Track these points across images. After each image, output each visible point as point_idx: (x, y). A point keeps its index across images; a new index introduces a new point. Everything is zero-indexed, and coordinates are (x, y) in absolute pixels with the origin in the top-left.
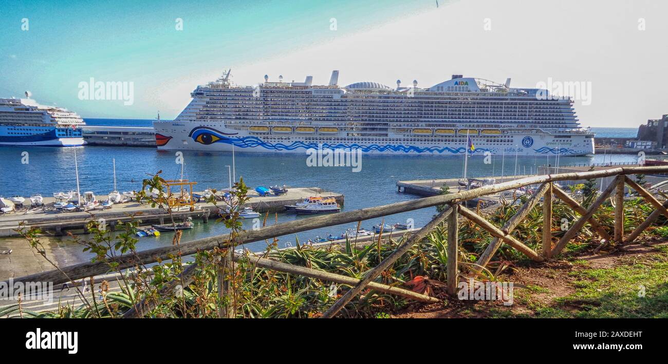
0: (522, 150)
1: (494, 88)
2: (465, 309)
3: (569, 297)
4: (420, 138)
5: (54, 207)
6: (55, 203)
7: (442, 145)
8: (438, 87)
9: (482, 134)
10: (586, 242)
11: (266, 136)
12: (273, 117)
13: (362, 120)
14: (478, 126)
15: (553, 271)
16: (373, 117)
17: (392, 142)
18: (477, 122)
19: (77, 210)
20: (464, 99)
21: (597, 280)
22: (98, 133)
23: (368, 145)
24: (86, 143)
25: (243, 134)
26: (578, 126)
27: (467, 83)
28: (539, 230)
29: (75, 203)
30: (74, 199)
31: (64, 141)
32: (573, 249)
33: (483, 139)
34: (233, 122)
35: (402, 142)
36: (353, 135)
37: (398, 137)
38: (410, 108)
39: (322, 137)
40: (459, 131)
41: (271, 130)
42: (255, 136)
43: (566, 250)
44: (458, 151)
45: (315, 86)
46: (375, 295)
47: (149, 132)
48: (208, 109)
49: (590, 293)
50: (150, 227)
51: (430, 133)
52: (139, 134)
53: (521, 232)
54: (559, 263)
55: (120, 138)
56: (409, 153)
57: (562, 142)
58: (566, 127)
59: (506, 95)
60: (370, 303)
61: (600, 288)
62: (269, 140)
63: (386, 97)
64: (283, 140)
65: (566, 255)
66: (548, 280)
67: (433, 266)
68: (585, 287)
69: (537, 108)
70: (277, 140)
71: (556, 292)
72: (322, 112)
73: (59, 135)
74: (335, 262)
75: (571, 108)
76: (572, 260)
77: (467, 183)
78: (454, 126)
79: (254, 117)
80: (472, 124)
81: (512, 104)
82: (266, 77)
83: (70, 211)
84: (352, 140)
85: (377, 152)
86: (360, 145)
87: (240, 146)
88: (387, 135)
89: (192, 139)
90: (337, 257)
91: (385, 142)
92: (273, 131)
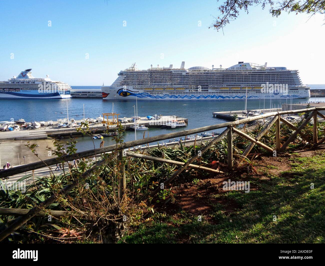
0: (273, 96)
1: (259, 67)
2: (236, 177)
3: (288, 171)
4: (224, 92)
5: (57, 126)
6: (58, 124)
7: (234, 95)
8: (232, 68)
9: (253, 89)
10: (299, 143)
11: (152, 92)
12: (155, 84)
13: (196, 84)
14: (252, 85)
15: (281, 158)
16: (201, 82)
17: (210, 94)
18: (251, 83)
19: (67, 127)
20: (245, 73)
21: (303, 163)
22: (77, 92)
23: (199, 95)
24: (72, 97)
25: (141, 91)
26: (302, 84)
27: (245, 66)
28: (275, 138)
29: (67, 124)
30: (66, 122)
31: (62, 96)
32: (292, 147)
33: (254, 91)
34: (136, 86)
35: (215, 94)
36: (192, 91)
37: (213, 91)
38: (219, 78)
39: (177, 92)
40: (242, 88)
41: (154, 90)
42: (147, 92)
43: (288, 147)
44: (242, 97)
45: (174, 69)
46: (193, 170)
47: (100, 91)
48: (125, 81)
49: (298, 169)
50: (99, 134)
51: (228, 89)
52: (95, 92)
53: (265, 139)
54: (284, 154)
55: (86, 94)
56: (219, 99)
57: (294, 92)
58: (296, 85)
59: (265, 70)
60: (190, 174)
61: (303, 167)
62: (153, 94)
63: (207, 73)
64: (160, 94)
65: (288, 150)
66: (278, 162)
67: (221, 156)
68: (297, 166)
69: (280, 76)
70: (156, 94)
71: (281, 168)
72: (177, 81)
73: (60, 93)
74: (176, 154)
75: (298, 75)
76: (291, 153)
77: (247, 113)
78: (240, 85)
79: (146, 84)
80: (249, 84)
81: (268, 74)
82: (152, 65)
83: (64, 127)
84: (191, 93)
85: (203, 99)
86: (195, 95)
87: (140, 97)
88: (208, 91)
89: (118, 94)
90: (177, 151)
91: (207, 94)
92: (155, 90)
